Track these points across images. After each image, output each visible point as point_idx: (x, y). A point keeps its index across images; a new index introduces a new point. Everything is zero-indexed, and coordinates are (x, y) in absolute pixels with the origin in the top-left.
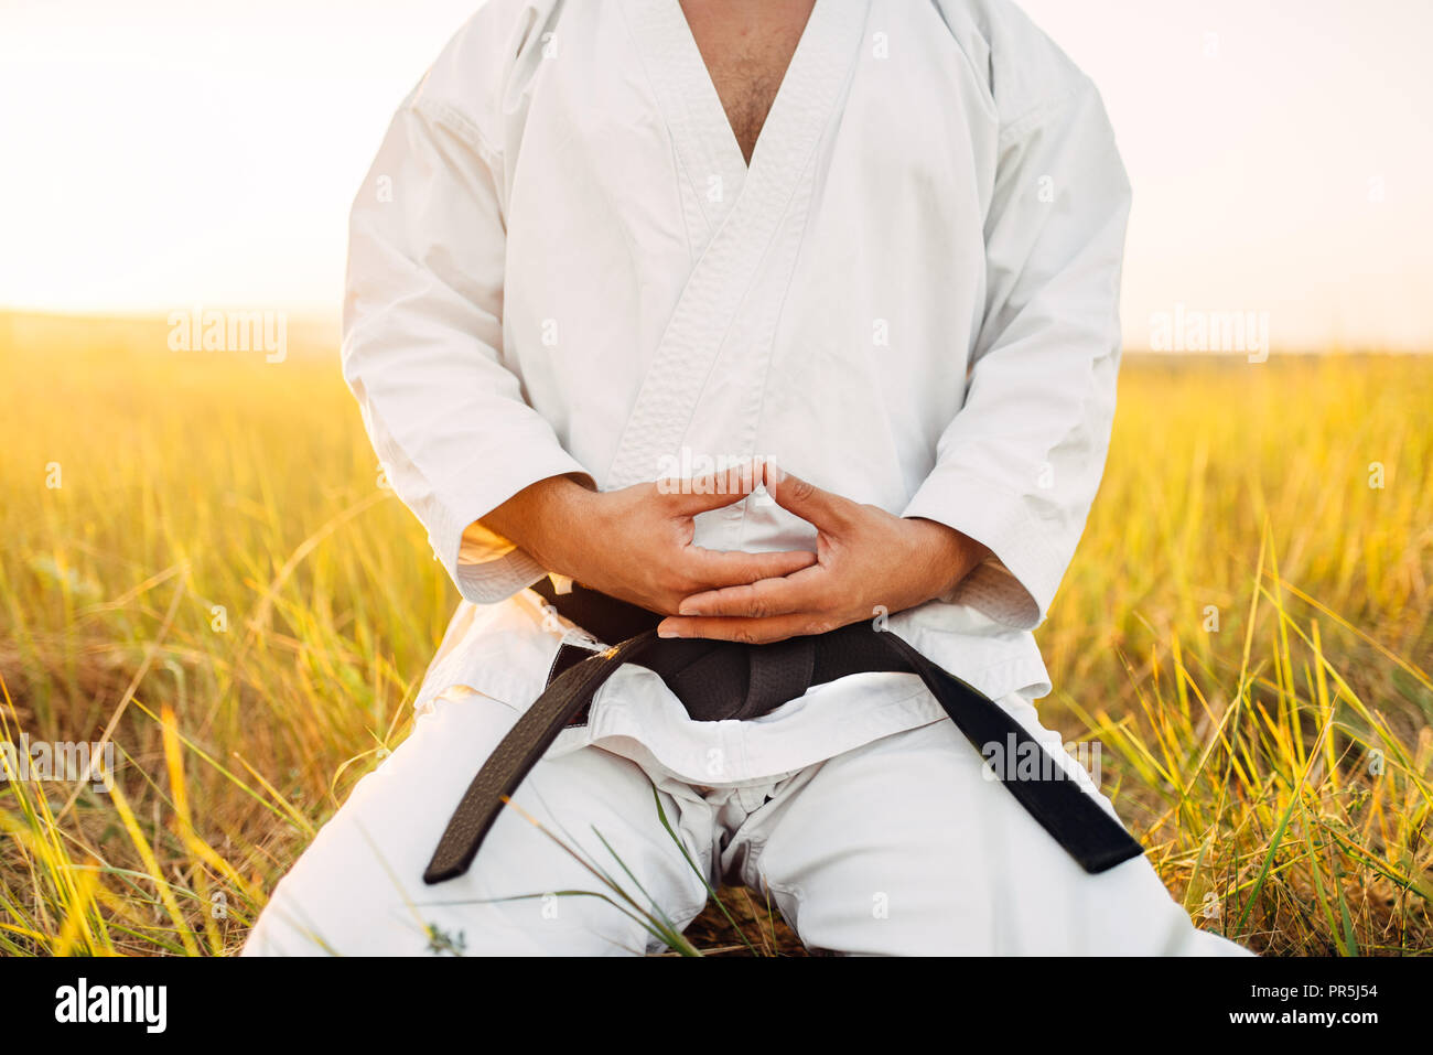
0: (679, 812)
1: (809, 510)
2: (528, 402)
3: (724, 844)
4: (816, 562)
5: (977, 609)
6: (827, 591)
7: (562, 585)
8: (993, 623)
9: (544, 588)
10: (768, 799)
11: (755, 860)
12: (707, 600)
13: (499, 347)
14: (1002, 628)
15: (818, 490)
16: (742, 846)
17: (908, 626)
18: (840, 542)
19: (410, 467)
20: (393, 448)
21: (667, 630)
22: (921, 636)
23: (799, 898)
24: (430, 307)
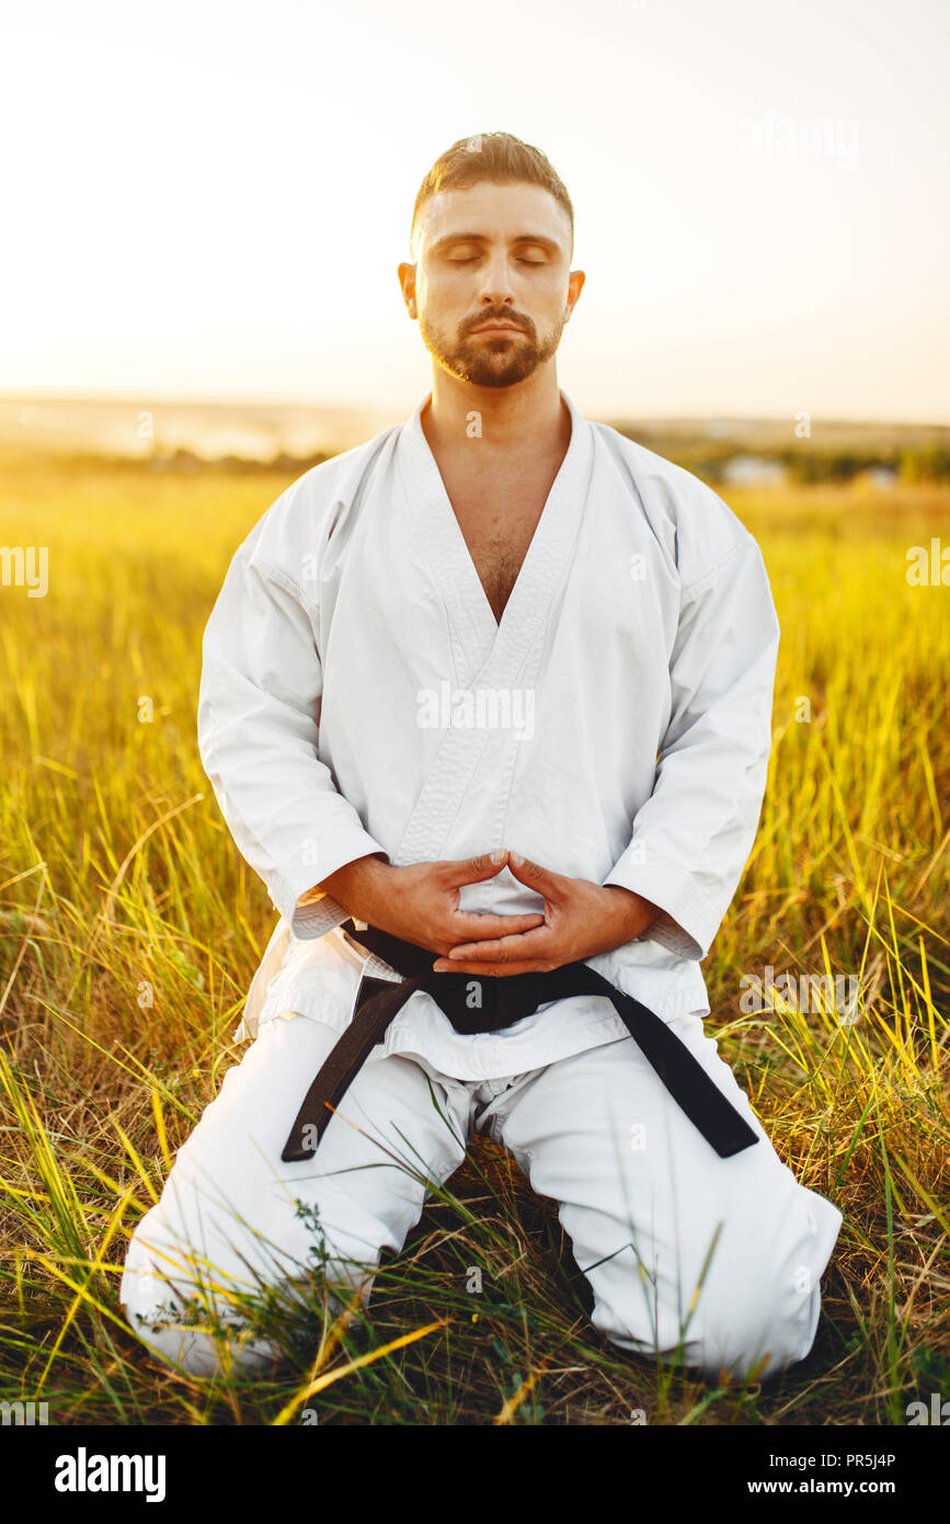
0: (446, 1095)
1: (541, 886)
2: (339, 791)
3: (478, 1113)
4: (543, 923)
5: (660, 943)
6: (552, 945)
7: (360, 926)
8: (672, 954)
9: (348, 927)
10: (509, 1087)
11: (501, 1127)
12: (469, 950)
13: (316, 743)
14: (679, 958)
15: (547, 871)
16: (491, 1117)
17: (610, 961)
18: (560, 908)
19: (257, 845)
20: (246, 830)
21: (439, 967)
22: (619, 970)
23: (532, 1158)
24: (269, 718)
